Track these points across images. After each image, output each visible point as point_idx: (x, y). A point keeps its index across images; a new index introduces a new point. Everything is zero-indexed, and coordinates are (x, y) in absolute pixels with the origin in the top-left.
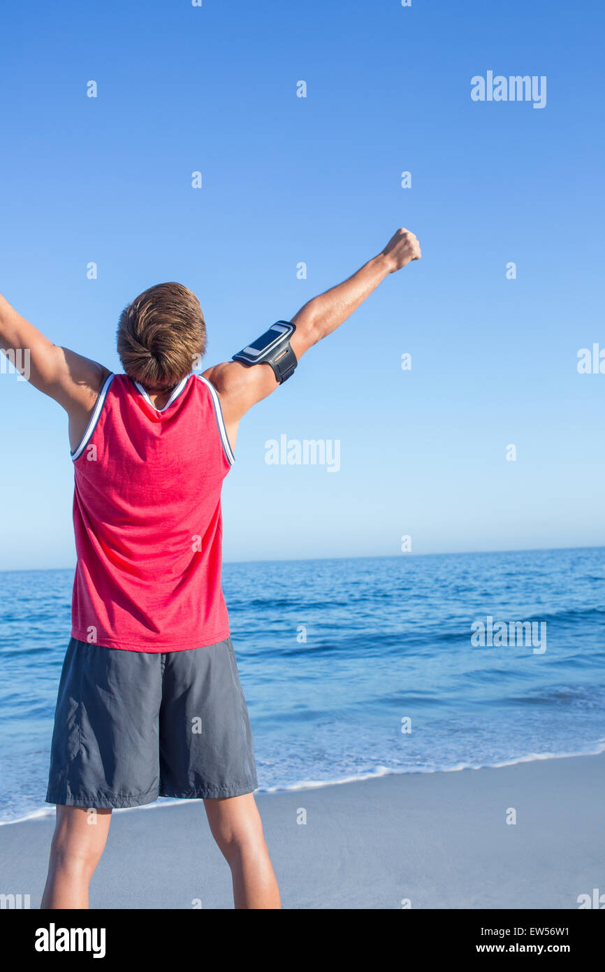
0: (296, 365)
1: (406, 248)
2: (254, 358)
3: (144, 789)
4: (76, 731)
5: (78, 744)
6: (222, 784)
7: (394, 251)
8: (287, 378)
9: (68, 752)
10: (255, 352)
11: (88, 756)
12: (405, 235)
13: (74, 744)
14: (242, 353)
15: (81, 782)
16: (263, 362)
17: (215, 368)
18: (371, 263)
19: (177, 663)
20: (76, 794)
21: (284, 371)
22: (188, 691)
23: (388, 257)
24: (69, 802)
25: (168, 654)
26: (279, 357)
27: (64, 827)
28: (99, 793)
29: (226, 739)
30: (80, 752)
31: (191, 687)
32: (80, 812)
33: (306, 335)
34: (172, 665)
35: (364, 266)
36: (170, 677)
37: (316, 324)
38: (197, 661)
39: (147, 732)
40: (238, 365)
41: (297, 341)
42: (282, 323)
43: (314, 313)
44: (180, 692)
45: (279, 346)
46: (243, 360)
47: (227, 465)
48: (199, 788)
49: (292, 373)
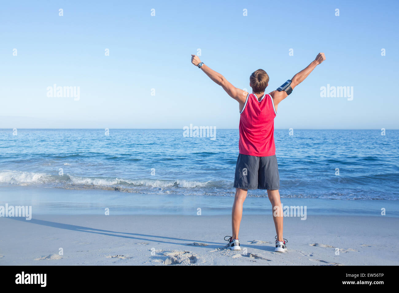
0: (292, 90)
1: (321, 59)
2: (281, 89)
3: (255, 186)
4: (241, 173)
5: (241, 176)
6: (271, 187)
7: (318, 59)
8: (290, 94)
9: (239, 177)
10: (282, 88)
11: (243, 178)
12: (321, 55)
13: (240, 176)
14: (279, 88)
15: (241, 184)
16: (284, 90)
17: (272, 92)
18: (312, 63)
19: (263, 159)
20: (240, 186)
21: (289, 92)
22: (265, 166)
23: (317, 61)
24: (239, 187)
25: (261, 157)
26: (288, 89)
27: (238, 192)
28: (245, 186)
29: (273, 177)
30: (241, 177)
31: (265, 165)
32: (241, 190)
33: (295, 83)
34: (261, 160)
35: (310, 64)
36: (261, 163)
37: (297, 80)
38: (267, 159)
39: (256, 174)
40: (277, 91)
41: (292, 85)
42: (289, 81)
43: (296, 78)
44: (263, 166)
45: (288, 87)
46: (279, 90)
47: (275, 115)
48: (266, 187)
49: (291, 92)
